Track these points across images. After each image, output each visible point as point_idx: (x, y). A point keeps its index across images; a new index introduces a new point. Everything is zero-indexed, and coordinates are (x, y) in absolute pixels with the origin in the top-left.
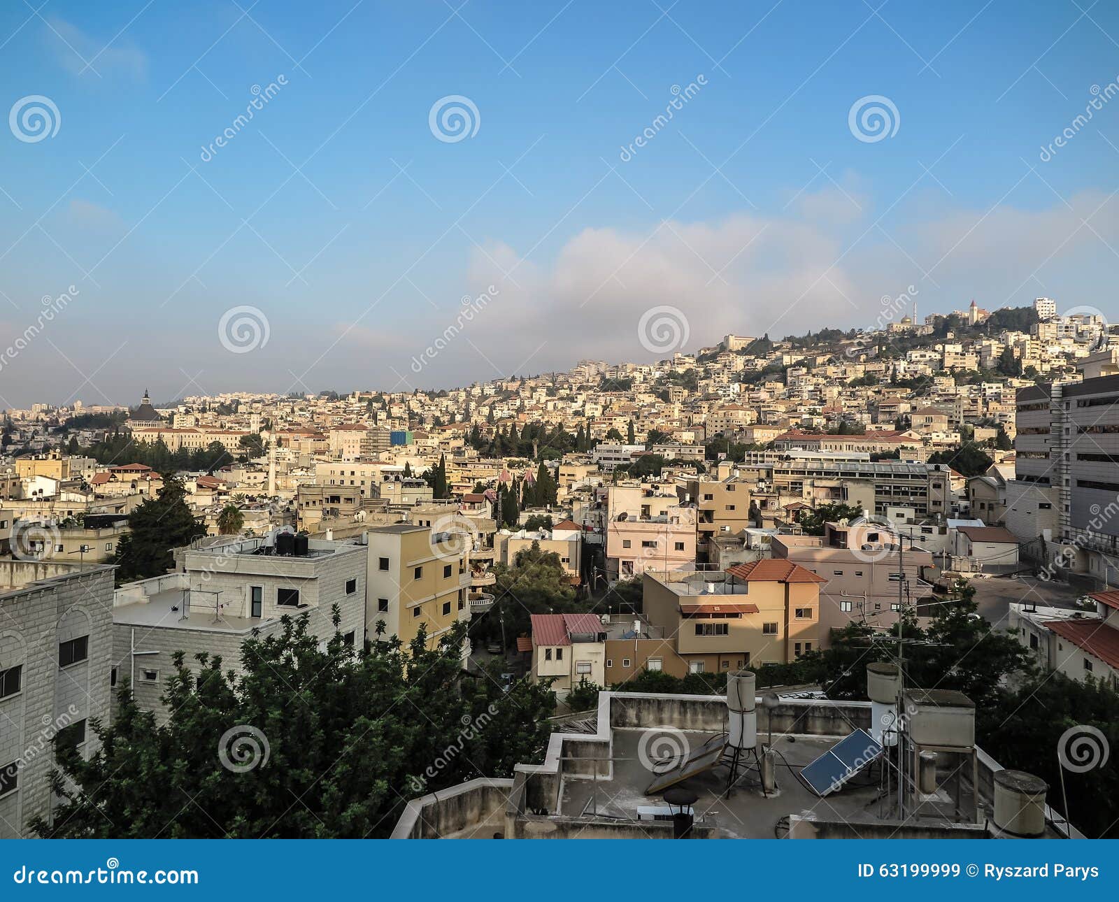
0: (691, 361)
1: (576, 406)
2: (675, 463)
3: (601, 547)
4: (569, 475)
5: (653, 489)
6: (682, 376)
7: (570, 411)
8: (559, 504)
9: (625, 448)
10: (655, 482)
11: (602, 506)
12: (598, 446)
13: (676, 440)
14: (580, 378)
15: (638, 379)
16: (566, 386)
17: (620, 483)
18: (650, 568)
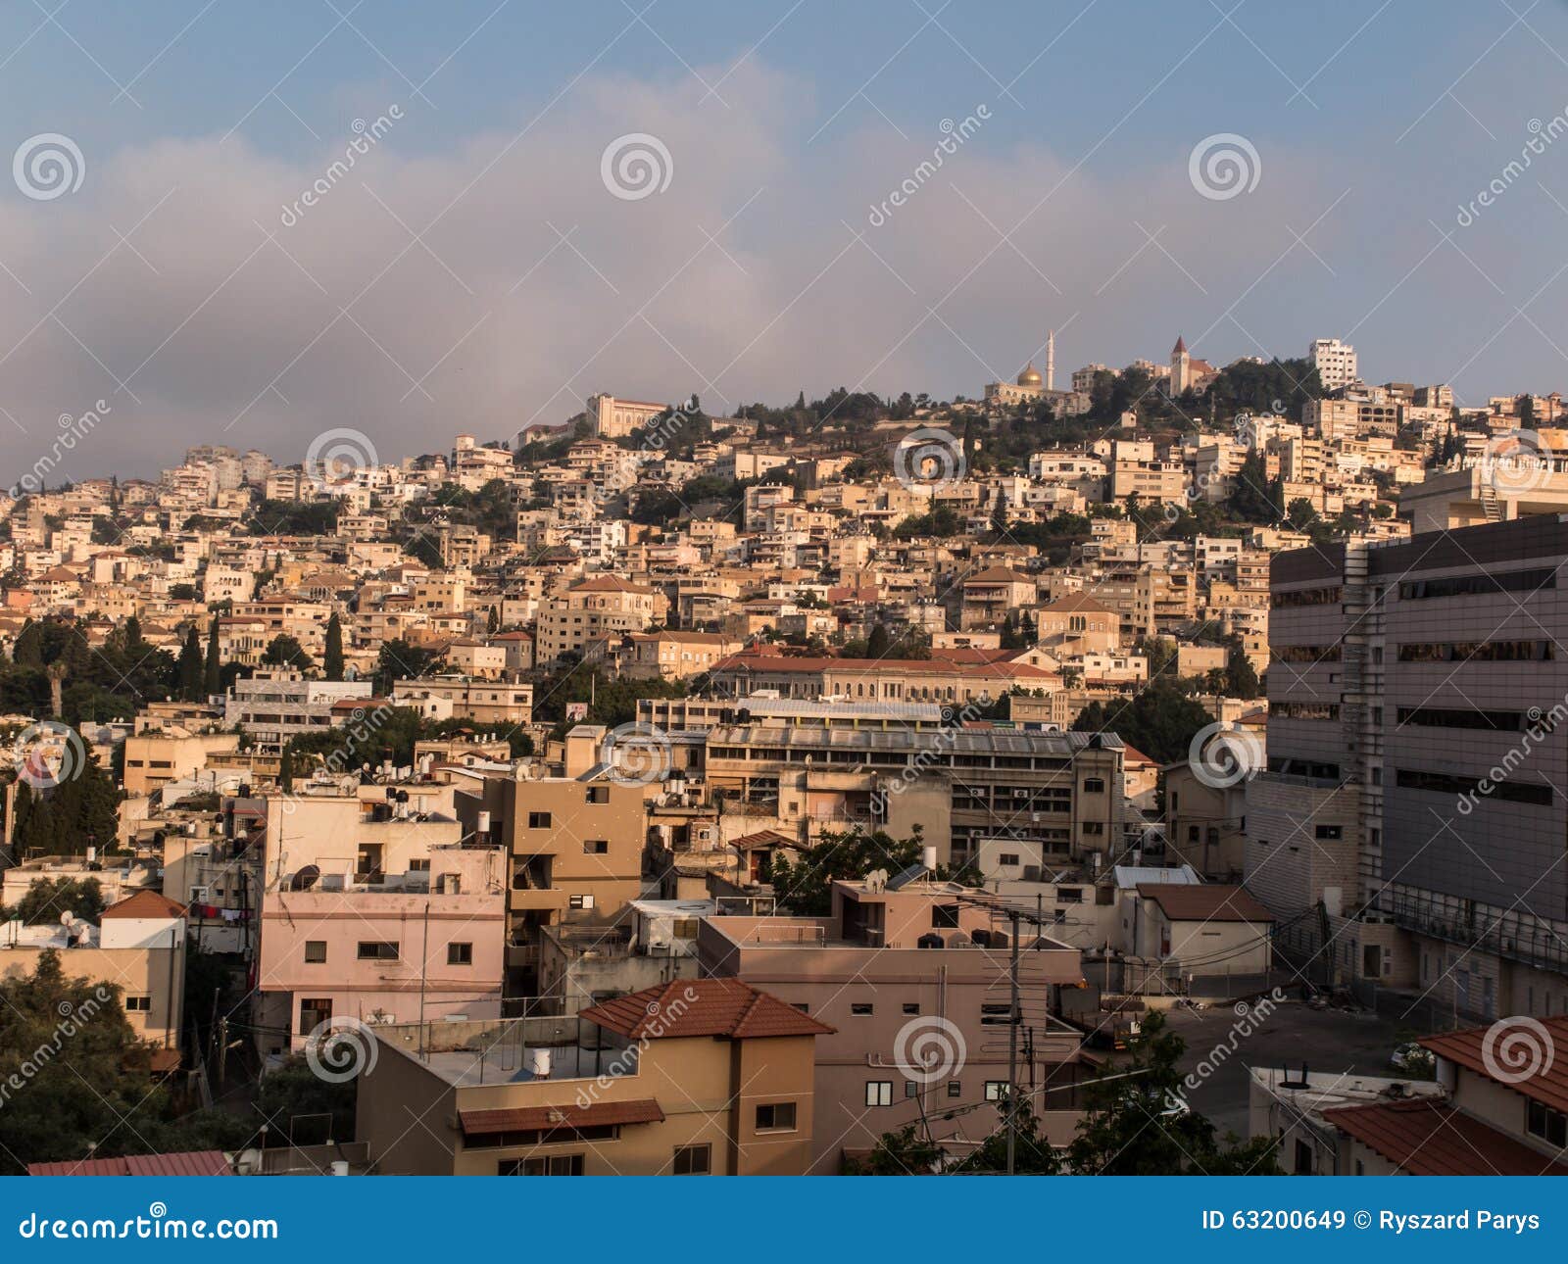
0: (501, 459)
1: (179, 573)
2: (452, 729)
3: (246, 962)
4: (154, 764)
5: (392, 801)
6: (475, 499)
7: (158, 586)
8: (124, 845)
9: (315, 689)
10: (398, 782)
11: (249, 848)
12: (242, 685)
13: (455, 669)
14: (193, 495)
15: (356, 502)
16: (150, 516)
17: (300, 784)
18: (379, 1014)
